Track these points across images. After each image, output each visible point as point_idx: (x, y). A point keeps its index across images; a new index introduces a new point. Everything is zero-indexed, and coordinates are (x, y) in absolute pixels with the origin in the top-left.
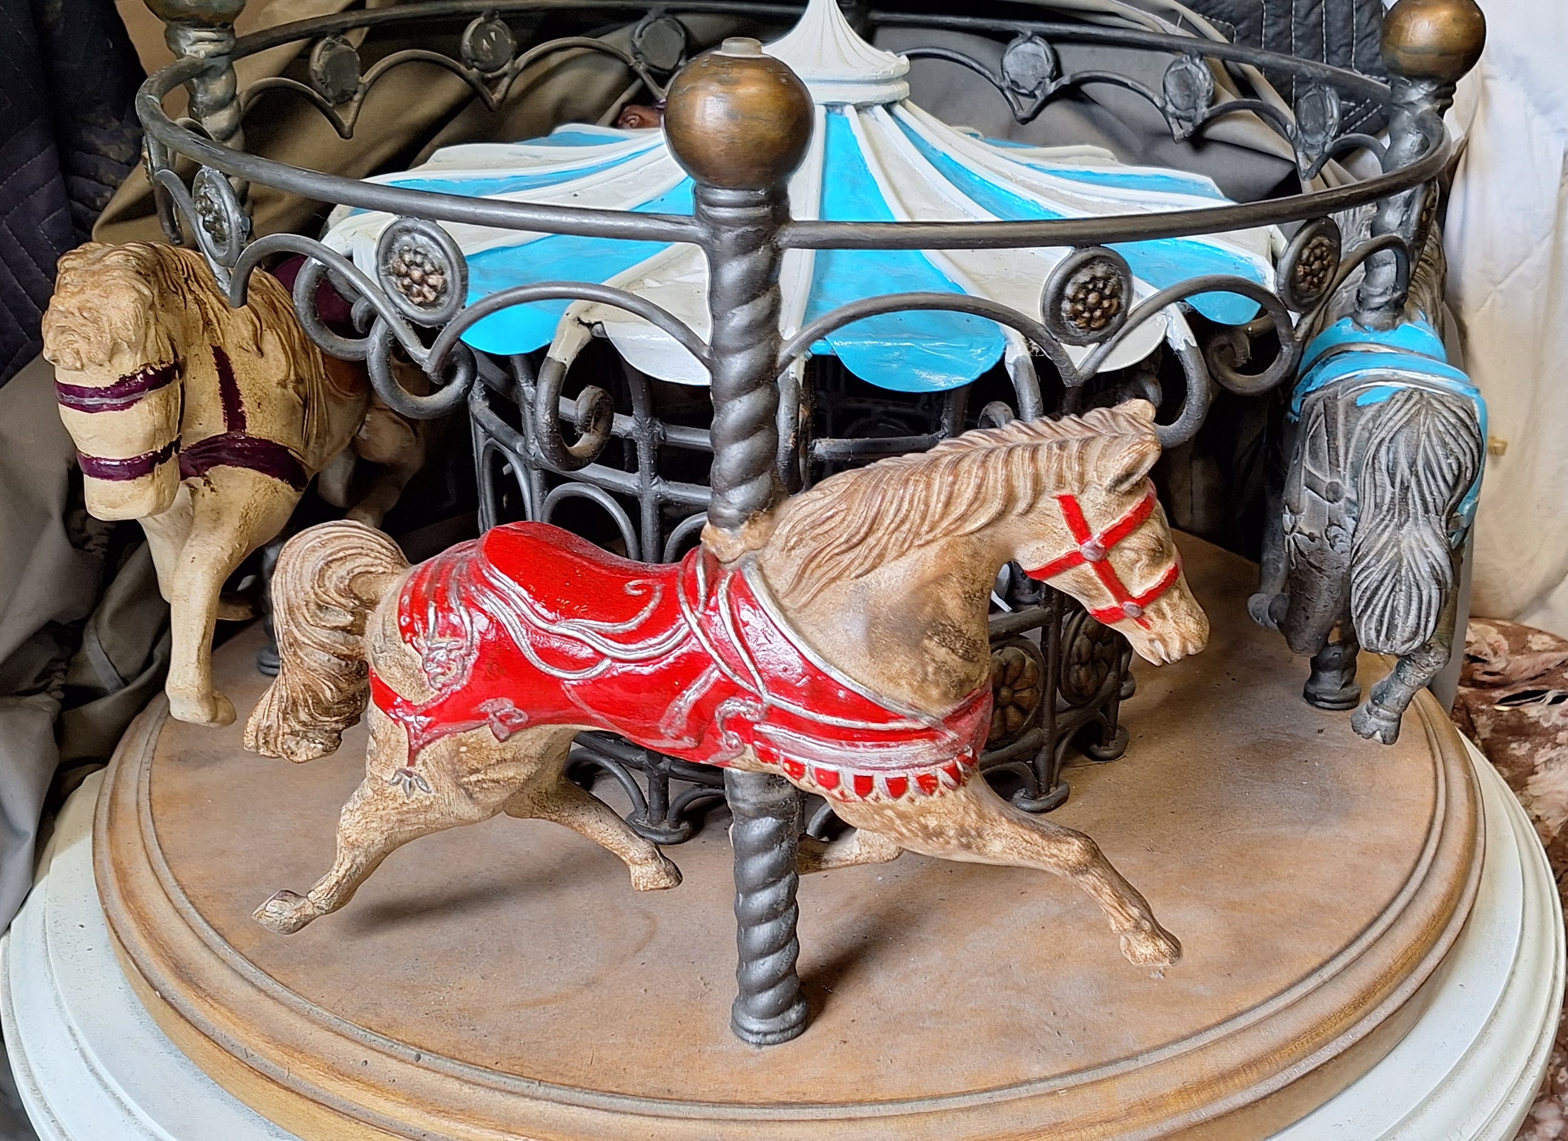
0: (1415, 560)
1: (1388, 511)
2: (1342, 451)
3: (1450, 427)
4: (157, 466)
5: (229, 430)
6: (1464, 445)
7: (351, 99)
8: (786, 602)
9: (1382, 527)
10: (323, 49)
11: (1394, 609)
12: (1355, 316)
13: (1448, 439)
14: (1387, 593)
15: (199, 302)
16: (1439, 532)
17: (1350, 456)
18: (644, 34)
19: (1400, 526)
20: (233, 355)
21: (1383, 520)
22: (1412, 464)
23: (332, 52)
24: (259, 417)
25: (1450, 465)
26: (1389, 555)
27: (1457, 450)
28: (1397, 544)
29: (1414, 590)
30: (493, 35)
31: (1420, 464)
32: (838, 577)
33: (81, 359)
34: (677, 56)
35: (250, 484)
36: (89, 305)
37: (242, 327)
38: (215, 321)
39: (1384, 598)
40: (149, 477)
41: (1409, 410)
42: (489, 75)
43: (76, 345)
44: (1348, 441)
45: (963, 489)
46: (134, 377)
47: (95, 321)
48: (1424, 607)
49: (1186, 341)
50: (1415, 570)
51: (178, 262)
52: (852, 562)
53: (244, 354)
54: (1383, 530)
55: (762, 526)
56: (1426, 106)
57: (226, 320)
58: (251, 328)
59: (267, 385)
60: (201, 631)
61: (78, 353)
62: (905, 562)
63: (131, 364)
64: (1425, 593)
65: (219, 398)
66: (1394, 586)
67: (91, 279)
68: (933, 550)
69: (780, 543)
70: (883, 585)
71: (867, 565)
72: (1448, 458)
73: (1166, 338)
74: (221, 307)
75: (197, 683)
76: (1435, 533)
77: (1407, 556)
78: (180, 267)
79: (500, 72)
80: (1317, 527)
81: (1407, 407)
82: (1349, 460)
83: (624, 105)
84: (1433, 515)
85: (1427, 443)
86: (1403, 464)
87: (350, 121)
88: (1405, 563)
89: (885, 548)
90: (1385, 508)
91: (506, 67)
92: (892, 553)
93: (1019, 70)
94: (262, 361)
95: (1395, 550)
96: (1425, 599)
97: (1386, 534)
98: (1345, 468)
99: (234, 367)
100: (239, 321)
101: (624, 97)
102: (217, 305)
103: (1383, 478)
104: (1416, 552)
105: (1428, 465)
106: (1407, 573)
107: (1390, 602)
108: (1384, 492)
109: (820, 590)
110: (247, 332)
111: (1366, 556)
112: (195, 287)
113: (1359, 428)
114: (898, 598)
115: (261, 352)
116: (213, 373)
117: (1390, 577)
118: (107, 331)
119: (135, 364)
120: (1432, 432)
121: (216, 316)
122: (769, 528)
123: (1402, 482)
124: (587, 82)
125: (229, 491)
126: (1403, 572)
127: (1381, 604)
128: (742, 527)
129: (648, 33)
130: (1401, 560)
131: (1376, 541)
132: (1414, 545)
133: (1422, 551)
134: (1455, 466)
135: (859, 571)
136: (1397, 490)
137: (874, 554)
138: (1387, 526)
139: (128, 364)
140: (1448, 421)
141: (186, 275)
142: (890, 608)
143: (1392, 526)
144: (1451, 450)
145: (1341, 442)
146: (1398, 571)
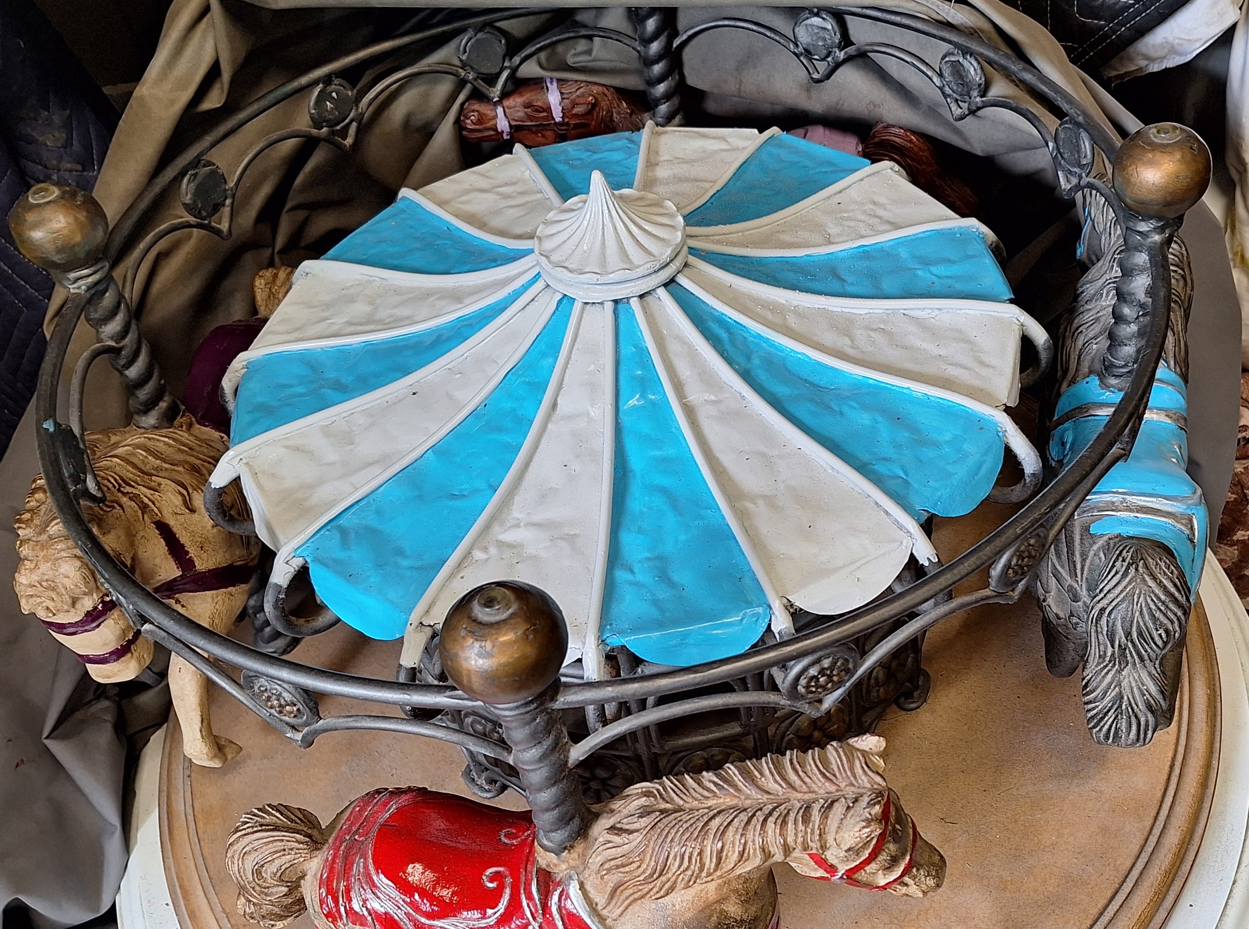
0: (1133, 697)
1: (1110, 661)
2: (1079, 566)
3: (1160, 604)
4: (132, 647)
5: (183, 571)
6: (1172, 616)
7: (224, 205)
8: (605, 913)
9: (1105, 671)
10: (189, 182)
11: (1117, 730)
12: (1101, 377)
13: (1158, 614)
14: (1111, 720)
15: (134, 498)
16: (1154, 672)
17: (1085, 572)
18: (468, 50)
19: (1119, 671)
20: (171, 522)
21: (1107, 666)
22: (1128, 634)
23: (196, 181)
24: (205, 556)
25: (1160, 635)
26: (1112, 694)
27: (1166, 621)
28: (1119, 684)
29: (1133, 720)
30: (334, 94)
31: (1135, 635)
32: (643, 897)
33: (51, 611)
34: (501, 58)
35: (210, 600)
36: (45, 577)
37: (173, 498)
38: (150, 504)
39: (1109, 723)
40: (129, 655)
41: (1125, 588)
42: (338, 128)
43: (44, 604)
44: (1084, 561)
45: (729, 854)
46: (95, 608)
47: (53, 589)
48: (1142, 728)
49: (929, 559)
50: (1134, 705)
51: (108, 484)
52: (651, 889)
53: (179, 517)
54: (1107, 673)
55: (580, 847)
56: (1157, 238)
57: (159, 498)
58: (180, 498)
59: (205, 532)
60: (199, 719)
61: (48, 608)
62: (691, 892)
63: (91, 602)
64: (1143, 720)
65: (169, 557)
66: (1117, 716)
67: (42, 554)
68: (712, 886)
69: (595, 867)
70: (677, 907)
71: (662, 893)
72: (1157, 630)
73: (912, 554)
74: (152, 492)
75: (205, 752)
76: (1150, 674)
77: (1126, 693)
78: (110, 486)
79: (347, 121)
80: (1062, 610)
81: (1124, 583)
82: (1085, 575)
83: (462, 104)
84: (1148, 662)
85: (1140, 620)
86: (1120, 633)
87: (227, 225)
88: (1125, 698)
89: (675, 882)
90: (1108, 659)
91: (351, 115)
92: (680, 885)
93: (809, 40)
94: (196, 515)
95: (1117, 689)
96: (1143, 723)
97: (1110, 676)
98: (1082, 580)
99: (175, 530)
100: (170, 494)
101: (461, 98)
102: (148, 492)
103: (1103, 638)
104: (1135, 690)
105: (1140, 634)
106: (1127, 708)
107: (1114, 725)
108: (1106, 648)
109: (629, 905)
110: (178, 501)
111: (1094, 691)
112: (128, 489)
113: (1092, 553)
114: (689, 915)
115: (192, 511)
116: (159, 542)
117: (1112, 711)
118: (64, 593)
119: (94, 600)
120: (1144, 609)
121: (150, 500)
122: (585, 849)
123: (1120, 646)
124: (426, 96)
125: (195, 607)
126: (1124, 707)
127: (1107, 727)
128: (564, 854)
129: (472, 45)
130: (1122, 697)
131: (1101, 681)
132: (1134, 684)
133: (1139, 688)
134: (1164, 635)
135: (658, 896)
136: (1116, 649)
137: (667, 886)
138: (1109, 671)
139: (88, 604)
140: (1159, 599)
141: (117, 487)
142: (684, 922)
143: (1113, 672)
144: (1161, 623)
145: (1078, 559)
146: (1120, 706)
